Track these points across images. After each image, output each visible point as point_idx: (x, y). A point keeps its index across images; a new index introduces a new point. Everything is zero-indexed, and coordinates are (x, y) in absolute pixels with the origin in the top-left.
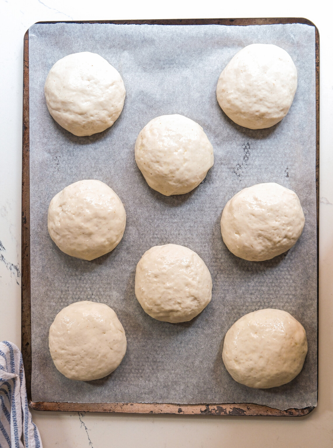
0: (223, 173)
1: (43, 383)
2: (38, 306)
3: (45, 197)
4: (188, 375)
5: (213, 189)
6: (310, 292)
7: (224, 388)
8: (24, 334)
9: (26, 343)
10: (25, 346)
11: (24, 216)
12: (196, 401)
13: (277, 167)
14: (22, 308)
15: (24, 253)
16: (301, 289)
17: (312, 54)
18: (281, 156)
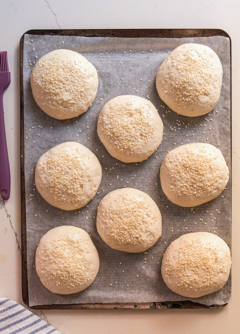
0: (166, 142)
1: (37, 291)
2: (31, 237)
3: (35, 159)
4: (141, 282)
5: (158, 153)
6: (227, 224)
7: (166, 291)
8: (23, 255)
9: (25, 262)
10: (24, 264)
11: (22, 171)
12: (147, 300)
13: (203, 137)
14: (22, 237)
15: (23, 197)
16: (221, 222)
17: (228, 58)
18: (206, 130)
